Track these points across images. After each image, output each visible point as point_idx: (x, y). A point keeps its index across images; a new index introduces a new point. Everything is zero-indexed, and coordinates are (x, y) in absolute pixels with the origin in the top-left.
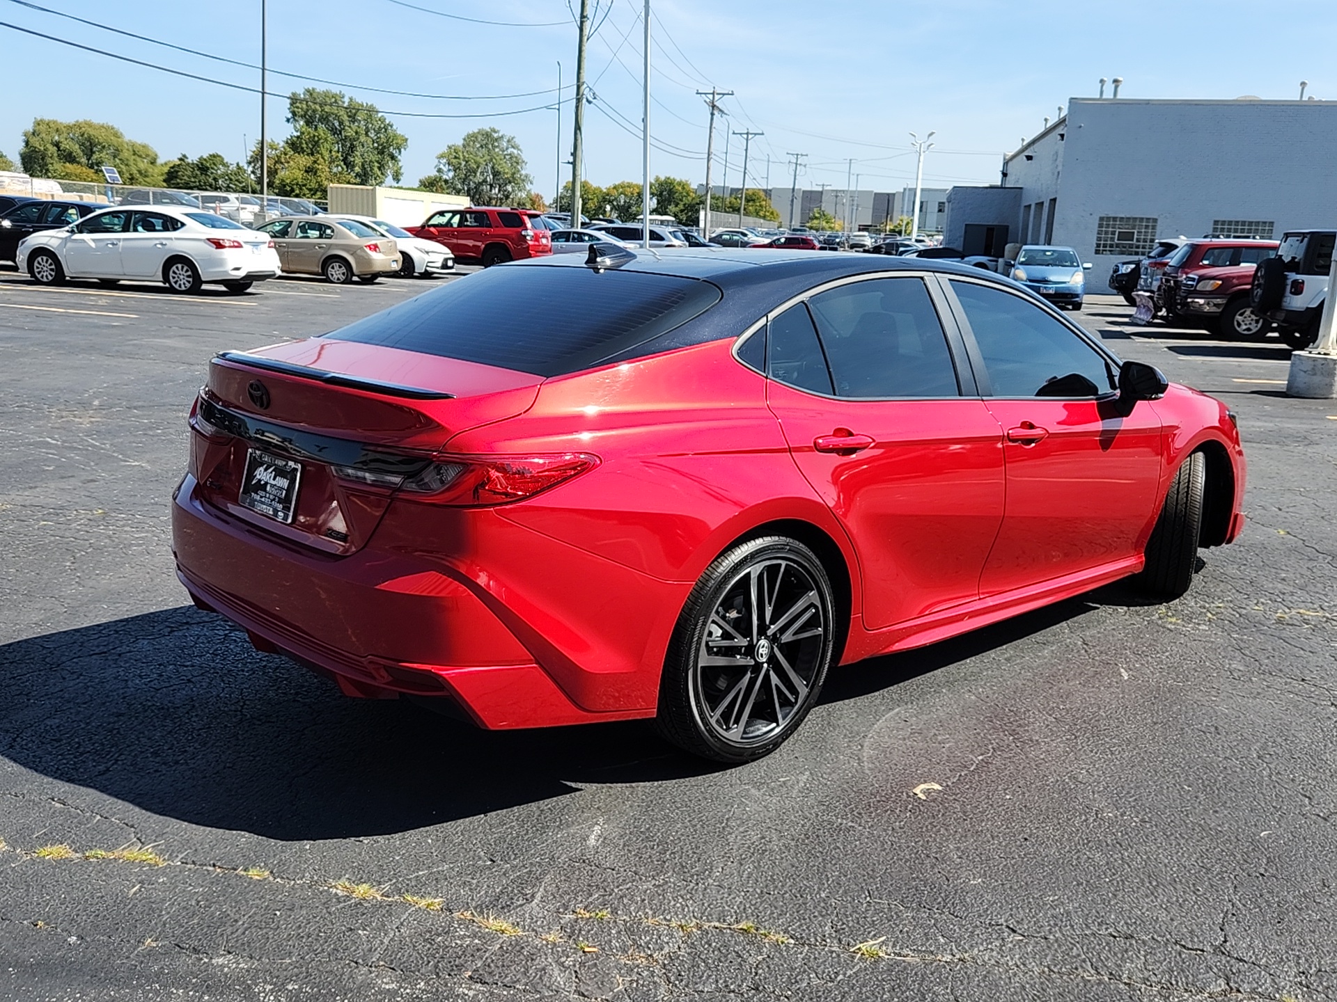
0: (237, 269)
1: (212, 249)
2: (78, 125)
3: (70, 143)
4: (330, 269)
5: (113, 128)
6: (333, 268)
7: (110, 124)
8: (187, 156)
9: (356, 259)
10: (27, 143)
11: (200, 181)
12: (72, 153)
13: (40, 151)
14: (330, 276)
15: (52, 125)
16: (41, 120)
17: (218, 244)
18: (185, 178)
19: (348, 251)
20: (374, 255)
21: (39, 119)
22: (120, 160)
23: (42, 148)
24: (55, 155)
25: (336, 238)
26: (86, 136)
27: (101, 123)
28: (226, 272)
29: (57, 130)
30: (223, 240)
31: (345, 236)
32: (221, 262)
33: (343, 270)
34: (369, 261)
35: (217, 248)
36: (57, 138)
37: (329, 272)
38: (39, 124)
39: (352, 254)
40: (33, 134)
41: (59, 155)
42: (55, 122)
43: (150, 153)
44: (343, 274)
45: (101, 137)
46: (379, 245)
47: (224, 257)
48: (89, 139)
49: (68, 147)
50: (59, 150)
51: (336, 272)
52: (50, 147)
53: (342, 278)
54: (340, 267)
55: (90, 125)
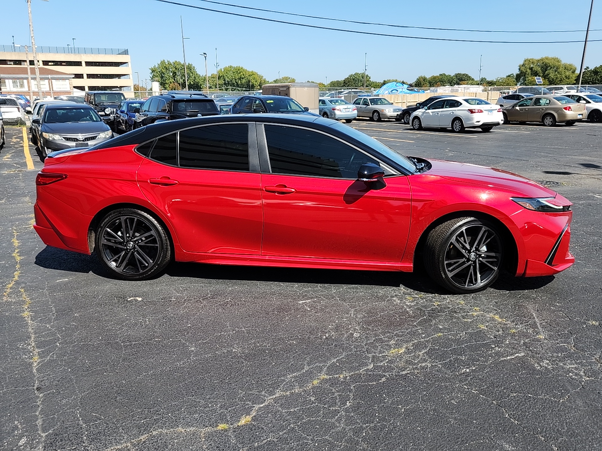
0: (479, 122)
1: (469, 113)
2: (542, 60)
3: (537, 67)
4: (545, 120)
5: (557, 59)
6: (547, 119)
7: (556, 57)
8: (589, 67)
9: (558, 114)
10: (519, 69)
11: (593, 79)
12: (537, 71)
13: (524, 72)
14: (545, 123)
15: (531, 61)
16: (527, 59)
17: (472, 111)
18: (586, 77)
19: (554, 111)
20: (567, 112)
21: (526, 59)
22: (558, 72)
23: (525, 71)
24: (530, 73)
25: (550, 105)
26: (544, 63)
27: (553, 57)
28: (473, 123)
29: (533, 63)
30: (474, 110)
31: (555, 104)
32: (472, 119)
33: (551, 120)
34: (564, 115)
35: (471, 113)
36: (532, 66)
37: (545, 121)
38: (526, 61)
39: (556, 112)
40: (523, 66)
41: (531, 73)
42: (532, 59)
43: (572, 68)
44: (551, 122)
45: (551, 63)
46: (571, 107)
47: (473, 117)
48: (546, 65)
49: (536, 69)
50: (532, 71)
51: (548, 121)
52: (528, 70)
53: (551, 123)
54: (550, 118)
55: (547, 58)
